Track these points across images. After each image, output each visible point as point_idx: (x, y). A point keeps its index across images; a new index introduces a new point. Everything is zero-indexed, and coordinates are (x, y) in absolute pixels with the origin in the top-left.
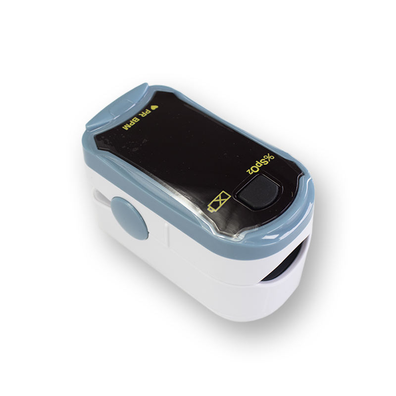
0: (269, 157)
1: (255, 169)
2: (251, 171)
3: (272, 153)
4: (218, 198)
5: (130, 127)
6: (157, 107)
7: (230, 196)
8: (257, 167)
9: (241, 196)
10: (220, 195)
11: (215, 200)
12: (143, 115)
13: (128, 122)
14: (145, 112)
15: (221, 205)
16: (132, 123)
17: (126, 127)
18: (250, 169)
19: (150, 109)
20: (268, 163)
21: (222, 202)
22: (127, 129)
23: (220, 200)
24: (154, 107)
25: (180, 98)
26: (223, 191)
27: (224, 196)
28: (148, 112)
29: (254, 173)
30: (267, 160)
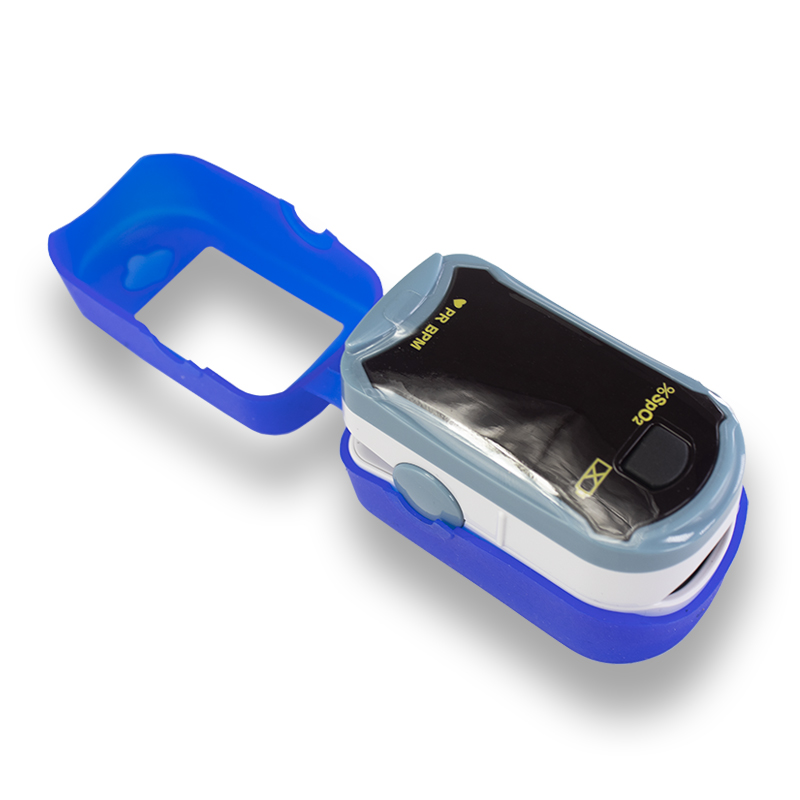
0: (666, 390)
1: (645, 415)
2: (639, 420)
3: (671, 383)
4: (591, 473)
5: (423, 343)
6: (464, 302)
7: (610, 468)
8: (648, 410)
9: (628, 467)
10: (593, 467)
11: (586, 476)
12: (444, 318)
13: (419, 334)
14: (444, 312)
15: (597, 484)
16: (427, 335)
17: (417, 345)
18: (637, 415)
19: (454, 308)
20: (665, 401)
21: (598, 478)
22: (419, 348)
23: (595, 476)
24: (459, 303)
25: (500, 279)
26: (598, 460)
27: (600, 469)
28: (450, 312)
29: (645, 422)
30: (663, 396)
